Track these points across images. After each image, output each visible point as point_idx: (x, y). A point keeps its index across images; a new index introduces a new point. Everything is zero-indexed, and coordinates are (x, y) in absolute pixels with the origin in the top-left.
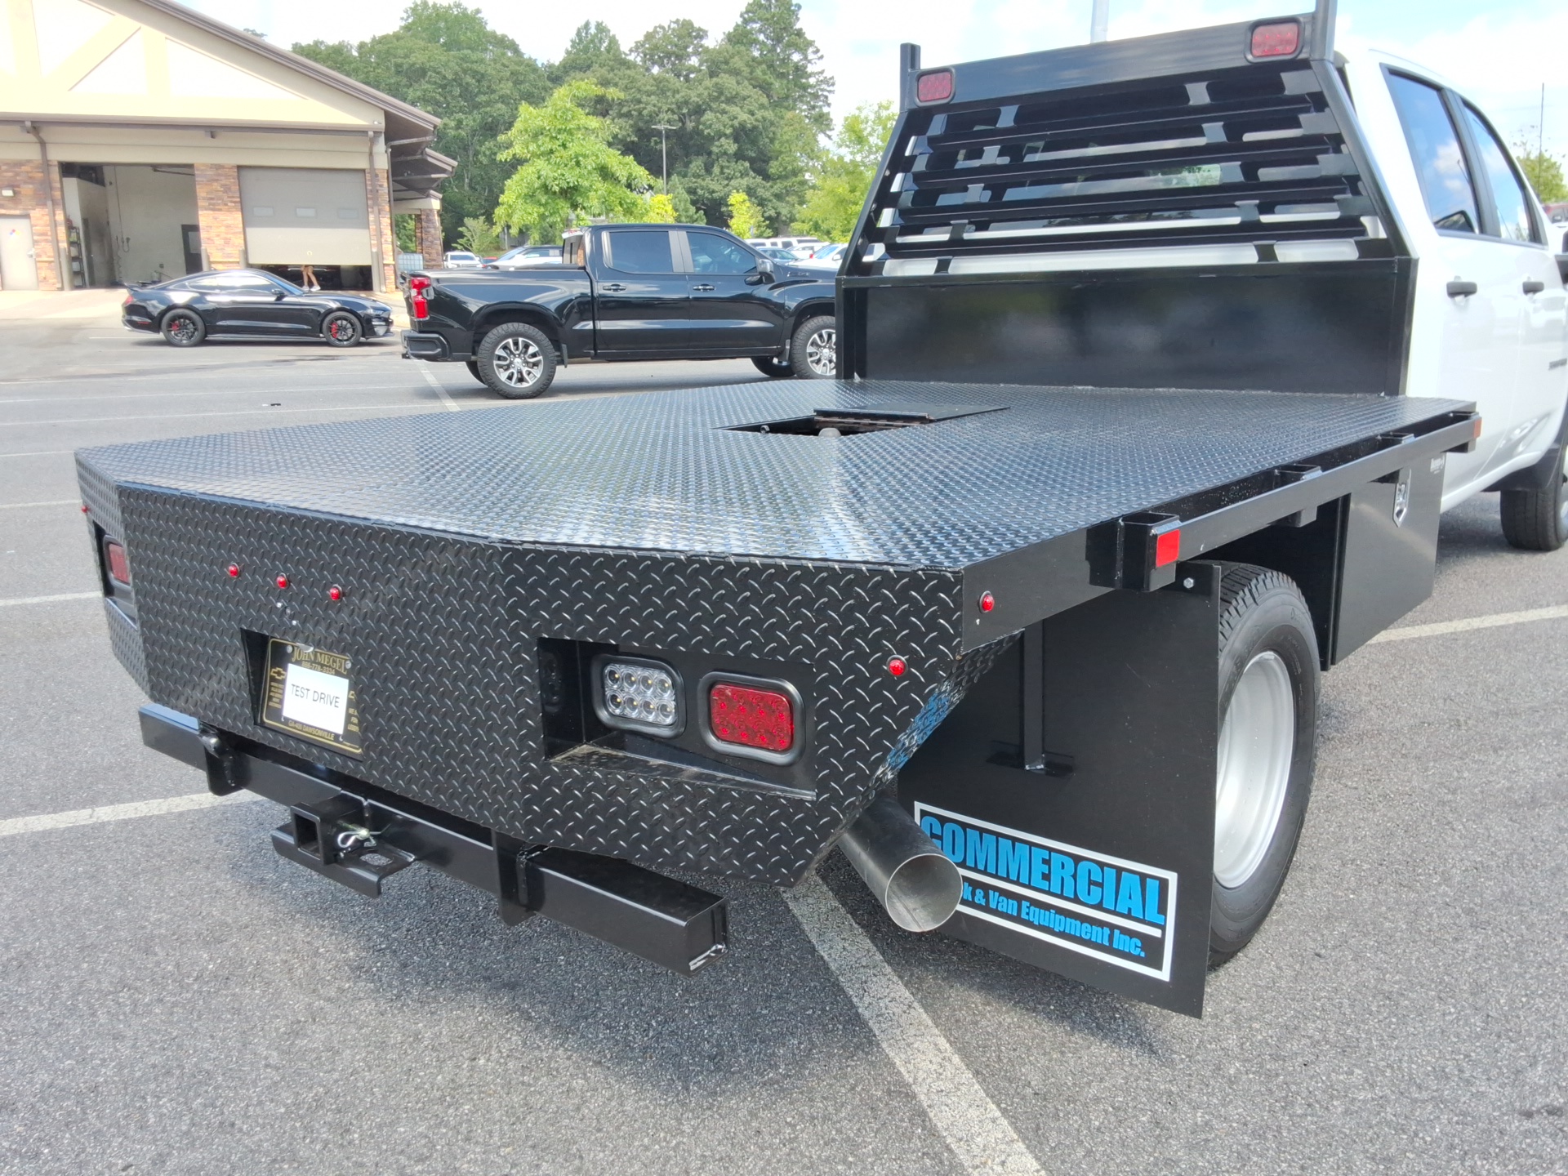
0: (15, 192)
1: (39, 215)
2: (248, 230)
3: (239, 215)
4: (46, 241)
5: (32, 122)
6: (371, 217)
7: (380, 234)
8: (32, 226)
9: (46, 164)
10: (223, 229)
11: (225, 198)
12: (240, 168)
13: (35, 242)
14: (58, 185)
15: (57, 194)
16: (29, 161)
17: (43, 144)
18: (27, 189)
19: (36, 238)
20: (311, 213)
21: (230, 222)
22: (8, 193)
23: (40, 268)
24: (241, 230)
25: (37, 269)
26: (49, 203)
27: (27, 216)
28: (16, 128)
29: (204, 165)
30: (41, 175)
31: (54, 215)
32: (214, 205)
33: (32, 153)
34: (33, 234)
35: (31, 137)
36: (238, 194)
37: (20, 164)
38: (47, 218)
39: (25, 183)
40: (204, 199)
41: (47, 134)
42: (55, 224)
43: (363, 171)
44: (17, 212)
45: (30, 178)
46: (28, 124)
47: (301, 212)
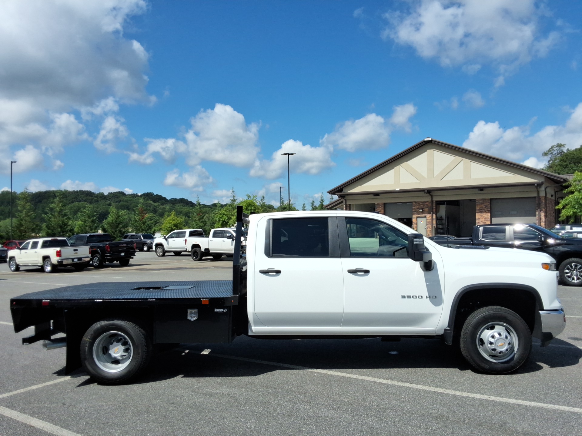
0: (423, 210)
1: (429, 216)
2: (492, 219)
3: (489, 215)
4: (430, 224)
5: (427, 191)
6: (537, 213)
7: (540, 219)
8: (427, 220)
9: (432, 201)
10: (484, 219)
11: (485, 209)
12: (491, 199)
13: (427, 224)
14: (435, 208)
15: (434, 210)
16: (427, 201)
17: (432, 196)
18: (426, 209)
19: (427, 223)
20: (515, 213)
21: (486, 217)
22: (421, 211)
23: (428, 232)
24: (490, 219)
25: (427, 232)
26: (432, 213)
27: (425, 217)
28: (423, 192)
29: (479, 199)
30: (430, 205)
31: (433, 216)
32: (481, 211)
33: (428, 199)
34: (427, 222)
35: (427, 195)
36: (490, 208)
37: (425, 202)
38: (431, 217)
39: (426, 207)
40: (478, 210)
41: (433, 193)
42: (433, 219)
43: (535, 197)
44: (423, 216)
45: (427, 206)
46: (426, 191)
47: (512, 212)
